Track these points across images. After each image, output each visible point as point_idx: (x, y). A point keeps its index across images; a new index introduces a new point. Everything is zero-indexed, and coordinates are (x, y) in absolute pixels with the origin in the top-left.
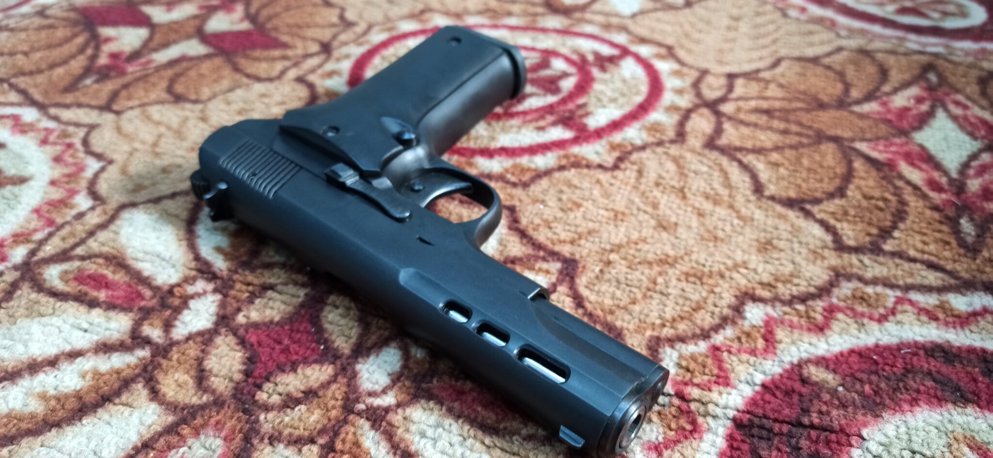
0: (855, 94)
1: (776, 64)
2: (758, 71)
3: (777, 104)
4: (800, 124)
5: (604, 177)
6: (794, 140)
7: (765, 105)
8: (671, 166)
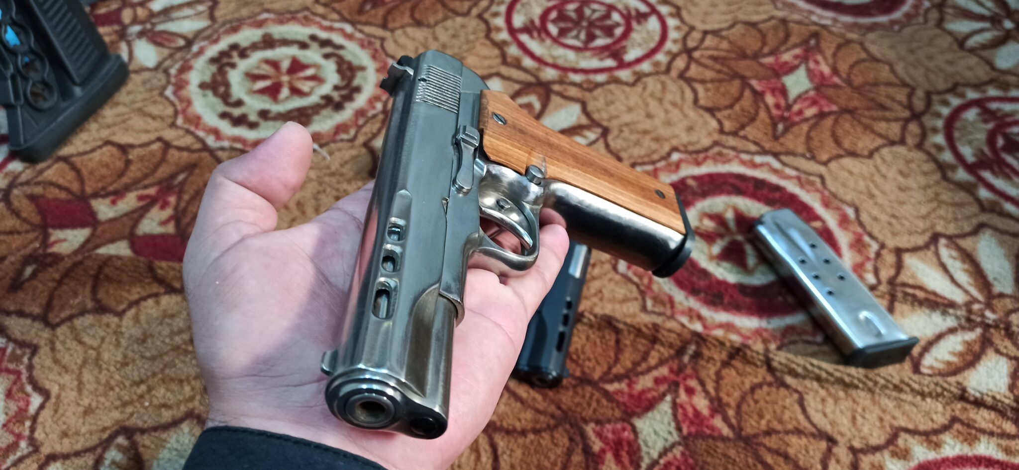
0: (766, 50)
1: (732, 26)
2: (721, 30)
3: (723, 54)
4: (729, 67)
5: (627, 89)
6: (721, 76)
7: (715, 53)
8: (659, 87)
